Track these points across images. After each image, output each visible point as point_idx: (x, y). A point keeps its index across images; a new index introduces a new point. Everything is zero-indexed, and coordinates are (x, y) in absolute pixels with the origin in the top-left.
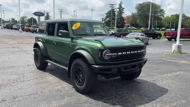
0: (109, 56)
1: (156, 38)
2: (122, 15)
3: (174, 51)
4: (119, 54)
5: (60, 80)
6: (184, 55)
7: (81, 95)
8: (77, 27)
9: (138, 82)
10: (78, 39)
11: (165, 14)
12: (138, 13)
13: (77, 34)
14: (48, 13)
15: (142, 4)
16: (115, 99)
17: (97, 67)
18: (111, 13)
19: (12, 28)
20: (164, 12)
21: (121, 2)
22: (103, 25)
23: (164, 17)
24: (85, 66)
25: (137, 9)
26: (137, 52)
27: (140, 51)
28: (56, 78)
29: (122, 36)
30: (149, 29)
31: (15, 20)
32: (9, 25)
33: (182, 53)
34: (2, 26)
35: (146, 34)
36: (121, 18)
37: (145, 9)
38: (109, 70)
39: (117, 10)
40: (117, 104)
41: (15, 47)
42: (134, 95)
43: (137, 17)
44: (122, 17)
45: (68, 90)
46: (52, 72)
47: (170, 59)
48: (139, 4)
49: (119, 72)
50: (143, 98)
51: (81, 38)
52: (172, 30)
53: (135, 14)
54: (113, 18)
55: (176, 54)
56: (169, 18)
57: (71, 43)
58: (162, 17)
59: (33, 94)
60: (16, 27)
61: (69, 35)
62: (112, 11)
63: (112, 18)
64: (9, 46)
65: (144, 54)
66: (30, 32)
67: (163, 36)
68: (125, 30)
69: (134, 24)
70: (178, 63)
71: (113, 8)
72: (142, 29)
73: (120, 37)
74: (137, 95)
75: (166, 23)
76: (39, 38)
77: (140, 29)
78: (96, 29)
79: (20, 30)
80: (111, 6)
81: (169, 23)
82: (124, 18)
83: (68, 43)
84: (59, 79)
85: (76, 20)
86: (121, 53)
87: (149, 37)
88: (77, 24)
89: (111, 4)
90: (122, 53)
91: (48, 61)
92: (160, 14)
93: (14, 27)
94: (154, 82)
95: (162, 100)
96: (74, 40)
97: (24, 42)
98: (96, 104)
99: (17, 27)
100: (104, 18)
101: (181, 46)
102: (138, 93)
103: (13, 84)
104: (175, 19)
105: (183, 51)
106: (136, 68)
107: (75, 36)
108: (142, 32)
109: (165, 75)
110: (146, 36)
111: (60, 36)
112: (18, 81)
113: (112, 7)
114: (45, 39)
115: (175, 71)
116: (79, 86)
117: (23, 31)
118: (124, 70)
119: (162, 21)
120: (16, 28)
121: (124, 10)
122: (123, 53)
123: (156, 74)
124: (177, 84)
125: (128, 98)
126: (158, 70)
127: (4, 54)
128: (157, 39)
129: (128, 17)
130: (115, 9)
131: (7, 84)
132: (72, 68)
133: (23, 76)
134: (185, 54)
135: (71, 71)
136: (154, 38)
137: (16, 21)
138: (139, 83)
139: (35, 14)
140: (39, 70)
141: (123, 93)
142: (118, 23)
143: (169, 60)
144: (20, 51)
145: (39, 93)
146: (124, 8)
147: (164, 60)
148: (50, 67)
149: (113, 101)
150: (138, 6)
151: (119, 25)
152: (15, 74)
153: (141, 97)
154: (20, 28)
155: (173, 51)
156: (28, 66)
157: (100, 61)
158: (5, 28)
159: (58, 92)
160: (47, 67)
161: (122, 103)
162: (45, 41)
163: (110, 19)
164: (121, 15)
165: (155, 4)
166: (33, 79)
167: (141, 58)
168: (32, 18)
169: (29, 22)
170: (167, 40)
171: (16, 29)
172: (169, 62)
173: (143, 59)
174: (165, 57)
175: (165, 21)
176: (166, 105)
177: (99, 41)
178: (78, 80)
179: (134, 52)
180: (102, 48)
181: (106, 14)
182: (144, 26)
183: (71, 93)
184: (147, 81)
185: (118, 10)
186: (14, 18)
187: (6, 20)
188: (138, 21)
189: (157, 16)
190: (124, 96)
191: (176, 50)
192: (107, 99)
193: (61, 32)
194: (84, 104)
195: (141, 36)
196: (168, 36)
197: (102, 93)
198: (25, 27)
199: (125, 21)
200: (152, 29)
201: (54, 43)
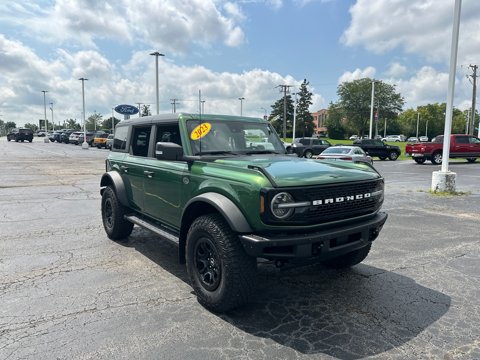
0: (287, 209)
1: (387, 159)
2: (309, 109)
3: (437, 188)
4: (315, 203)
5: (160, 269)
6: (462, 198)
7: (211, 315)
8: (203, 134)
9: (362, 275)
10: (205, 165)
11: (403, 104)
12: (344, 103)
13: (202, 151)
14: (146, 108)
15: (352, 84)
16: (303, 330)
17: (254, 239)
18: (282, 104)
19: (67, 142)
20: (402, 100)
21: (305, 80)
22: (268, 128)
23: (401, 110)
24: (224, 239)
25: (342, 95)
26: (363, 196)
27: (369, 196)
28: (151, 262)
29: (309, 155)
30: (370, 138)
31: (77, 123)
32: (62, 134)
33: (456, 194)
34: (47, 137)
35: (365, 150)
36: (305, 115)
37: (358, 95)
38: (290, 248)
39: (296, 99)
40: (310, 345)
41: (66, 183)
42: (355, 315)
43: (342, 111)
44: (308, 113)
45: (177, 300)
46: (143, 245)
47: (431, 209)
48: (345, 83)
49: (316, 255)
50: (380, 325)
51: (212, 161)
52: (421, 139)
53: (336, 106)
54: (287, 115)
55: (441, 196)
56: (414, 112)
57: (188, 174)
58: (397, 111)
59: (85, 311)
60: (77, 137)
61: (182, 153)
62: (285, 100)
63: (285, 115)
64: (53, 182)
65: (380, 201)
66: (106, 148)
67: (403, 153)
68: (315, 142)
69: (334, 129)
70: (452, 218)
71: (287, 95)
72: (353, 140)
73: (306, 157)
74: (363, 313)
75: (408, 124)
76: (113, 163)
77: (349, 139)
78: (252, 141)
79: (85, 144)
80: (284, 90)
81: (415, 124)
82: (312, 115)
83: (181, 173)
84: (156, 265)
85: (199, 118)
86: (320, 202)
87: (372, 155)
88: (202, 125)
89: (283, 86)
90: (323, 202)
91: (133, 218)
92: (392, 105)
93: (73, 137)
94: (403, 273)
95: (436, 332)
96: (194, 167)
97: (88, 171)
98: (251, 346)
99: (77, 139)
100: (268, 115)
101: (452, 176)
102: (364, 309)
103: (40, 281)
104: (427, 115)
105: (459, 188)
106: (362, 240)
107: (198, 157)
108: (355, 144)
109: (428, 253)
110: (367, 155)
111: (160, 158)
112: (53, 271)
113: (285, 92)
114: (125, 165)
115: (451, 240)
116: (207, 290)
117: (92, 147)
118: (331, 247)
119: (398, 121)
120: (77, 141)
121: (312, 97)
122: (327, 201)
123: (403, 251)
124: (465, 280)
125: (340, 324)
126: (408, 239)
127: (37, 201)
128: (391, 159)
129: (322, 114)
130: (292, 96)
131: (25, 279)
132: (188, 237)
133: (69, 256)
134: (463, 196)
135: (186, 247)
136: (383, 159)
137: (79, 126)
138: (365, 276)
139: (119, 109)
140: (112, 242)
141: (323, 309)
142: (300, 125)
143: (428, 212)
144: (76, 192)
145: (102, 306)
146: (311, 94)
147: (416, 212)
148: (139, 233)
149: (298, 335)
150: (343, 88)
151: (302, 130)
152: (52, 251)
153: (376, 321)
154: (85, 140)
155: (433, 189)
156: (88, 231)
157: (262, 225)
158: (52, 140)
159: (149, 306)
160: (133, 231)
161: (324, 341)
162: (126, 169)
163: (281, 117)
164: (306, 109)
165: (381, 84)
166: (92, 265)
167: (372, 212)
168: (111, 118)
169: (105, 128)
170: (414, 162)
171: (76, 143)
172: (430, 216)
173: (376, 216)
174: (416, 205)
175: (404, 121)
176: (449, 348)
177: (260, 169)
178: (203, 273)
179: (355, 197)
180: (268, 189)
181: (272, 106)
182: (358, 131)
183: (185, 310)
184: (384, 271)
185: (299, 97)
186: (74, 120)
187: (58, 125)
188: (344, 120)
189: (386, 109)
190: (328, 318)
191: (442, 187)
192: (281, 330)
193: (161, 148)
194: (218, 346)
195: (356, 153)
196: (415, 152)
197: (267, 310)
198: (97, 139)
199: (316, 122)
200: (376, 138)
201: (147, 175)
